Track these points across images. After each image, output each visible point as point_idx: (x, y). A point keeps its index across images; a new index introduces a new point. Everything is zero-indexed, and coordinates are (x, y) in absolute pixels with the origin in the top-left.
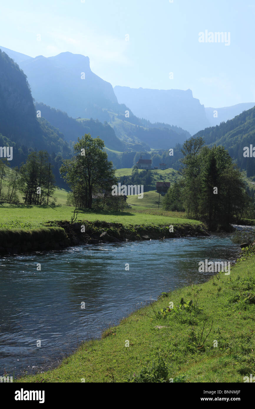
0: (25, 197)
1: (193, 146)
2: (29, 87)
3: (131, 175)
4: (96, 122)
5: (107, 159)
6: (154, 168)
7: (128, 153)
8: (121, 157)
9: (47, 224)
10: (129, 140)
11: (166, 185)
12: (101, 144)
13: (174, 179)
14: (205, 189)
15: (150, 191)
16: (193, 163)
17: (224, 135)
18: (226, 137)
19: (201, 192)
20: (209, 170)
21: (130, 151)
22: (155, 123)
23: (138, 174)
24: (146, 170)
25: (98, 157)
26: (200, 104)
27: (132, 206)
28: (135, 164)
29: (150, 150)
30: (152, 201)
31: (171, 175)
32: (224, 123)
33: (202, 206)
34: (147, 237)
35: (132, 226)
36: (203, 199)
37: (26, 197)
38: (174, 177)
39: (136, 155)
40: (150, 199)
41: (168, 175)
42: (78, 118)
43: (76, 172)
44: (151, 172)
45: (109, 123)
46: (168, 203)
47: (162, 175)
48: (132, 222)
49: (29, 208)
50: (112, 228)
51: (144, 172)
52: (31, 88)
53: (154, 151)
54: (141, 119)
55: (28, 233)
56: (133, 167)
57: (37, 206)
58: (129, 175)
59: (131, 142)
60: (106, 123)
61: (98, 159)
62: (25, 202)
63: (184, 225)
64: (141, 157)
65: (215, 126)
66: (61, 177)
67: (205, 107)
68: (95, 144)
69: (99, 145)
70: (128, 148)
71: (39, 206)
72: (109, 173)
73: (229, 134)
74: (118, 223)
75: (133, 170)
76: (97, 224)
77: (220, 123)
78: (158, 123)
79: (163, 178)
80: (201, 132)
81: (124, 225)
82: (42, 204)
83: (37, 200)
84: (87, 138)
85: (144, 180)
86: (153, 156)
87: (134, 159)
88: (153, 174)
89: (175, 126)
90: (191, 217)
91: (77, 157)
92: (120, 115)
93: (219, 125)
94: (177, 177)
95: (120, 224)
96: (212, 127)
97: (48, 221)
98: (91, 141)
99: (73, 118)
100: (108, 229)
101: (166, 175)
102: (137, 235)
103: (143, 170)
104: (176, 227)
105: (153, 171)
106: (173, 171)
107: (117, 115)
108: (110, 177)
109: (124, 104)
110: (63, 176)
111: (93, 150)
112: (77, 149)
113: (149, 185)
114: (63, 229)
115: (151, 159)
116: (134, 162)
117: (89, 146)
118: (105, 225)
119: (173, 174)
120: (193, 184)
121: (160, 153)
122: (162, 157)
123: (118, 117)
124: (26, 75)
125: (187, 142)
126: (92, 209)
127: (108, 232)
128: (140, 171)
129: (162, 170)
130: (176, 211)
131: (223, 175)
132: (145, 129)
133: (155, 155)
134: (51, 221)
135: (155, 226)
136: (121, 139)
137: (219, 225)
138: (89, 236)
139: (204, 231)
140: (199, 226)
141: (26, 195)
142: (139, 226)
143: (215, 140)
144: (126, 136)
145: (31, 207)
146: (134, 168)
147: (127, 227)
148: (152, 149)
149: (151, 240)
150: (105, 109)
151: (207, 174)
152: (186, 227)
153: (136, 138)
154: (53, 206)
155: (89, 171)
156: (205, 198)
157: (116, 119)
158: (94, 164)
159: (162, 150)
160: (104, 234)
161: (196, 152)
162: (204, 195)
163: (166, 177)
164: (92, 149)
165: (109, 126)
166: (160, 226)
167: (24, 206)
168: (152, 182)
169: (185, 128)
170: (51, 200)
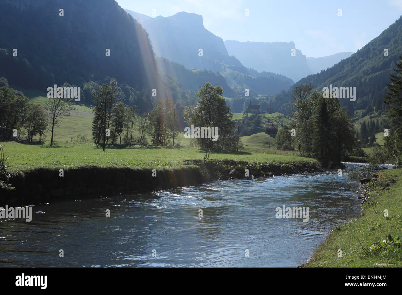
0: (152, 139)
1: (303, 91)
2: (150, 43)
3: (242, 119)
4: (209, 72)
5: (226, 104)
6: (262, 112)
7: (238, 99)
8: (232, 103)
9: (184, 163)
10: (239, 88)
11: (274, 127)
12: (220, 92)
13: (280, 122)
14: (317, 130)
15: (259, 133)
16: (303, 107)
17: (325, 82)
18: (327, 83)
19: (313, 132)
20: (321, 113)
21: (240, 98)
22: (261, 72)
23: (248, 117)
24: (255, 114)
25: (218, 103)
26: (302, 54)
27: (244, 146)
28: (244, 109)
29: (258, 97)
30: (261, 141)
31: (277, 118)
32: (325, 70)
33: (314, 145)
34: (270, 173)
35: (256, 164)
36: (315, 139)
37: (154, 139)
38: (280, 120)
39: (246, 101)
40: (260, 140)
41: (275, 118)
42: (194, 69)
43: (198, 116)
44: (260, 116)
45: (221, 73)
46: (279, 143)
47: (269, 118)
48: (255, 160)
49: (157, 148)
50: (239, 166)
51: (253, 116)
52: (152, 44)
53: (262, 97)
54: (249, 69)
55: (170, 170)
56: (243, 111)
57: (164, 147)
58: (240, 119)
59: (241, 90)
60: (218, 73)
61: (217, 105)
62: (153, 144)
63: (301, 163)
64: (250, 103)
65: (316, 73)
66: (185, 121)
67: (307, 57)
68: (215, 91)
69: (218, 92)
70: (239, 95)
71: (166, 147)
72: (227, 117)
73: (330, 81)
74: (244, 161)
75: (243, 115)
76: (227, 162)
77: (321, 71)
78: (264, 72)
79: (271, 121)
80: (303, 80)
81: (249, 163)
82: (168, 145)
83: (163, 142)
84: (207, 86)
85: (254, 123)
86: (260, 102)
87: (244, 104)
88: (261, 118)
89: (279, 74)
90: (303, 155)
91: (200, 103)
92: (230, 66)
93: (320, 73)
94: (283, 120)
95: (246, 162)
96: (314, 75)
97: (184, 160)
98: (211, 88)
99: (190, 69)
100: (236, 167)
101: (273, 118)
102: (262, 172)
103: (252, 114)
104: (295, 164)
105: (261, 115)
106: (279, 115)
107: (228, 65)
108: (229, 121)
109: (234, 56)
110: (187, 121)
111: (213, 97)
112: (199, 96)
113: (258, 128)
114: (199, 167)
115: (259, 104)
116: (243, 107)
117: (209, 93)
118: (232, 163)
119: (280, 117)
120: (305, 125)
121: (267, 99)
122: (269, 102)
123: (229, 68)
124: (148, 33)
125: (297, 87)
126: (214, 149)
127: (237, 169)
128: (250, 115)
129: (270, 114)
130: (287, 150)
131: (334, 117)
132: (253, 77)
133: (262, 100)
134: (187, 160)
135: (276, 164)
136: (232, 87)
137: (331, 163)
138: (221, 174)
139: (319, 168)
140: (314, 164)
141: (154, 138)
142: (263, 163)
143: (317, 86)
144: (236, 85)
145: (159, 148)
146: (245, 113)
147: (252, 165)
148: (260, 96)
149: (274, 176)
150: (217, 61)
151: (319, 116)
152: (303, 164)
153: (245, 86)
154: (178, 146)
155: (209, 115)
156: (318, 138)
157: (227, 69)
158: (214, 109)
159: (269, 96)
160: (233, 171)
161: (306, 96)
162: (316, 135)
163: (273, 120)
164: (213, 95)
165: (221, 76)
166: (280, 163)
167: (153, 147)
168: (261, 125)
169: (288, 76)
170: (176, 141)
